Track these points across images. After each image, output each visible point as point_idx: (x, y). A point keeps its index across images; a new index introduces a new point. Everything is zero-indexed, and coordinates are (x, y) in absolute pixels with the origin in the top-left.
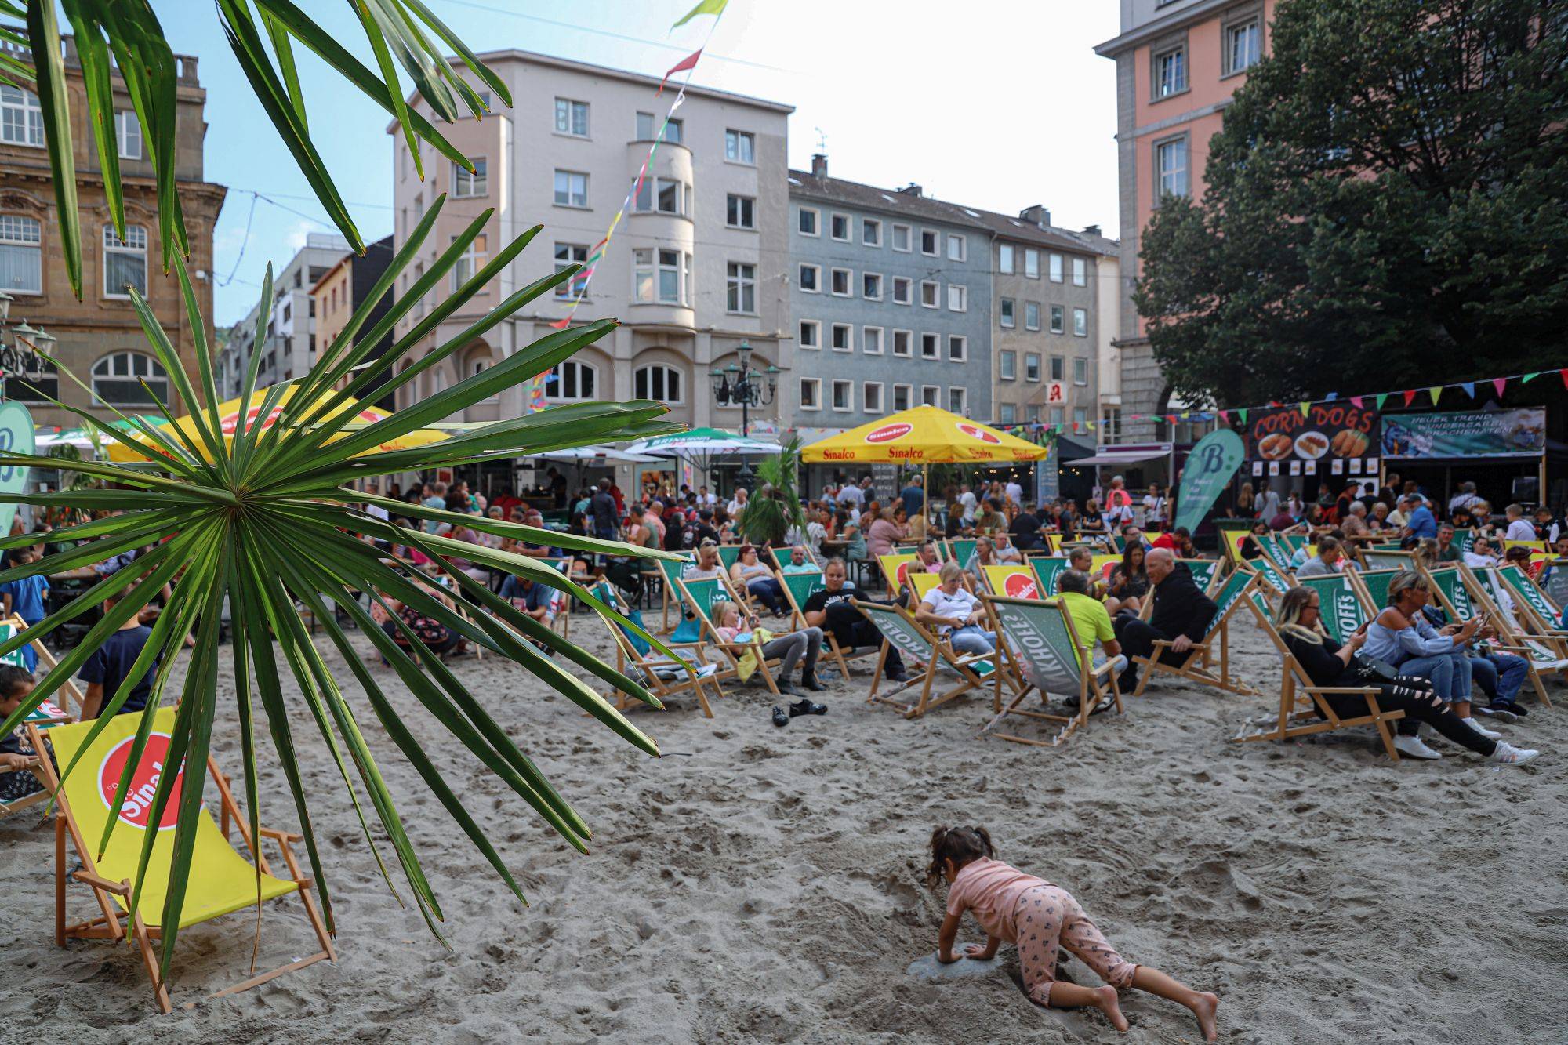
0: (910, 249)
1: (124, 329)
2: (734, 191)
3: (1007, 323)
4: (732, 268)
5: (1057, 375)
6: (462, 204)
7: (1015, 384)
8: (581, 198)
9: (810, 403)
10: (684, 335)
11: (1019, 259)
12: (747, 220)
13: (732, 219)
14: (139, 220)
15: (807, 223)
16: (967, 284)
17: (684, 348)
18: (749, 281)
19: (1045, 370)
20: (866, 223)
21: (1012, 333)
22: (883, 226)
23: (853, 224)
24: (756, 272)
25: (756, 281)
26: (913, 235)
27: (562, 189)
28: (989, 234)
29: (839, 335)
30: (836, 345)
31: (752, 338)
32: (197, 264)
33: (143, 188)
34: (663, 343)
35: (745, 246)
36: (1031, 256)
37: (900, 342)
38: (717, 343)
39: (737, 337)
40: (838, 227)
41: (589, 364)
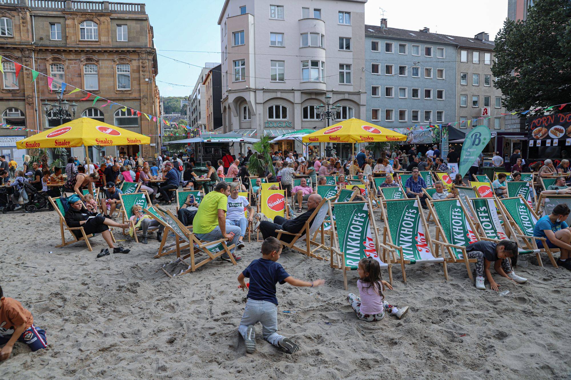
0: (420, 55)
1: (124, 100)
2: (342, 36)
3: (463, 82)
4: (341, 66)
5: (487, 104)
6: (236, 48)
7: (467, 109)
8: (281, 43)
9: (376, 118)
10: (322, 93)
11: (469, 55)
12: (348, 47)
13: (341, 47)
14: (127, 62)
15: (375, 47)
16: (445, 68)
17: (322, 98)
18: (348, 71)
19: (482, 102)
20: (400, 45)
21: (466, 87)
22: (408, 46)
23: (395, 46)
24: (352, 67)
25: (352, 71)
26: (422, 48)
27: (273, 40)
28: (456, 46)
29: (388, 91)
30: (387, 95)
31: (349, 93)
32: (146, 76)
33: (128, 51)
34: (314, 97)
35: (346, 57)
36: (476, 54)
37: (415, 93)
38: (335, 96)
39: (343, 93)
40: (388, 48)
41: (285, 106)
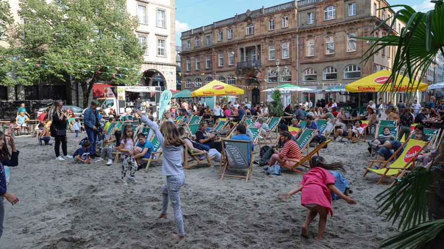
1: (350, 59)
14: (354, 31)
